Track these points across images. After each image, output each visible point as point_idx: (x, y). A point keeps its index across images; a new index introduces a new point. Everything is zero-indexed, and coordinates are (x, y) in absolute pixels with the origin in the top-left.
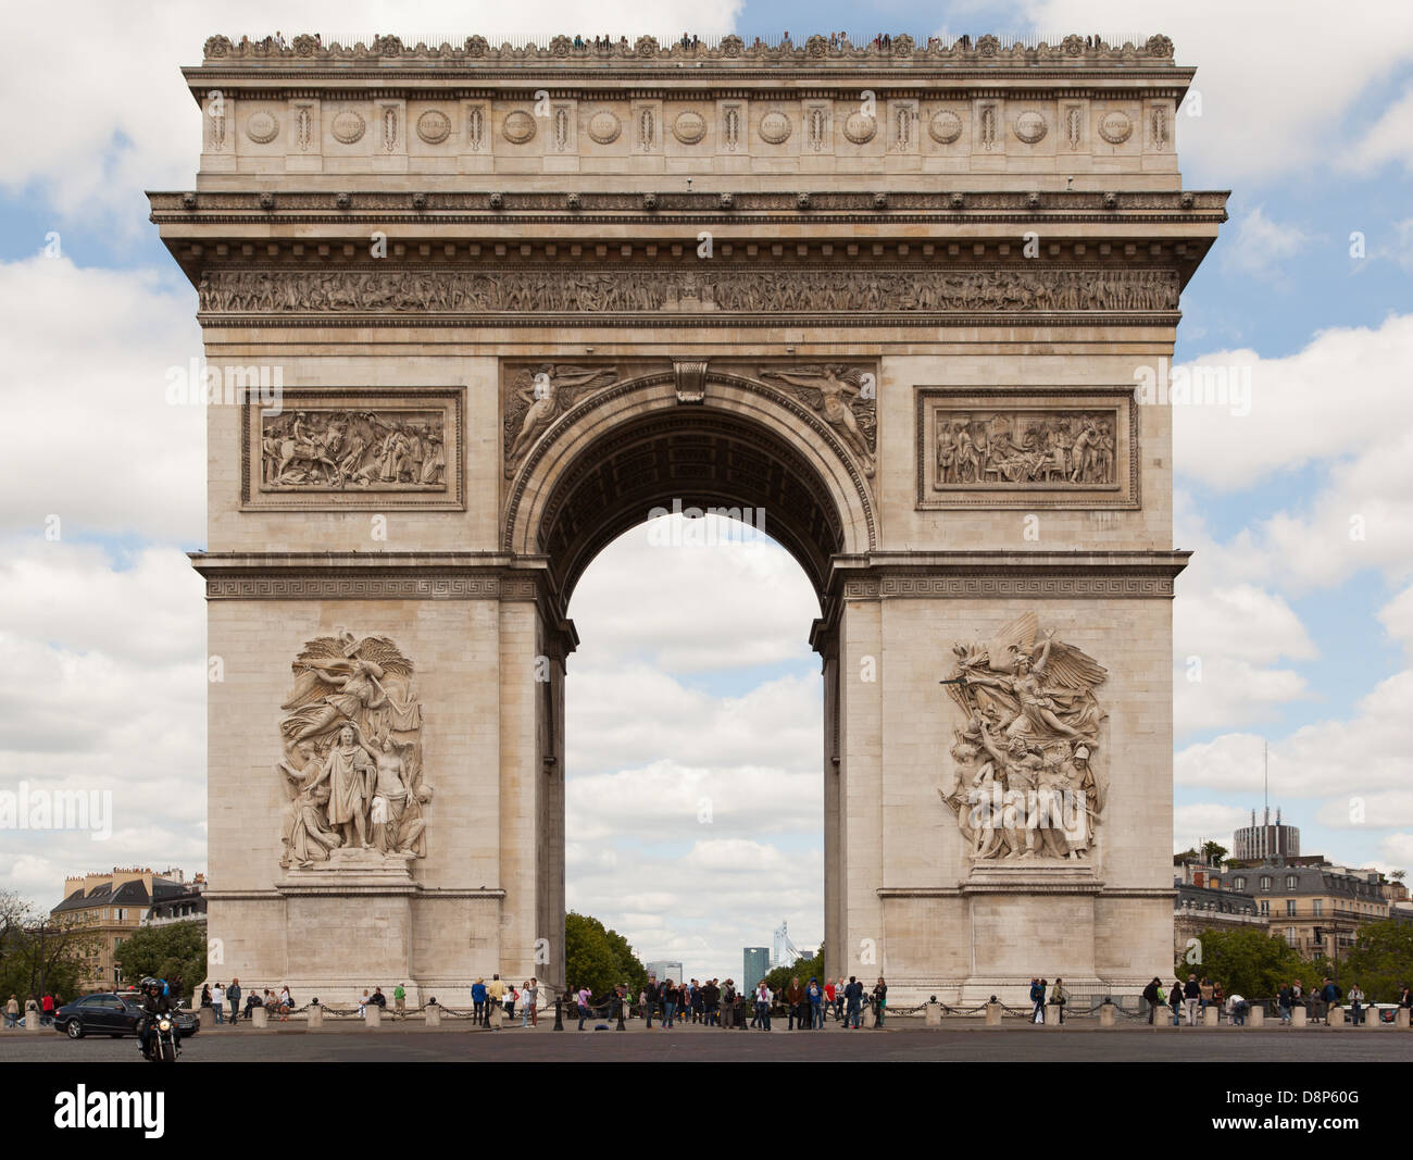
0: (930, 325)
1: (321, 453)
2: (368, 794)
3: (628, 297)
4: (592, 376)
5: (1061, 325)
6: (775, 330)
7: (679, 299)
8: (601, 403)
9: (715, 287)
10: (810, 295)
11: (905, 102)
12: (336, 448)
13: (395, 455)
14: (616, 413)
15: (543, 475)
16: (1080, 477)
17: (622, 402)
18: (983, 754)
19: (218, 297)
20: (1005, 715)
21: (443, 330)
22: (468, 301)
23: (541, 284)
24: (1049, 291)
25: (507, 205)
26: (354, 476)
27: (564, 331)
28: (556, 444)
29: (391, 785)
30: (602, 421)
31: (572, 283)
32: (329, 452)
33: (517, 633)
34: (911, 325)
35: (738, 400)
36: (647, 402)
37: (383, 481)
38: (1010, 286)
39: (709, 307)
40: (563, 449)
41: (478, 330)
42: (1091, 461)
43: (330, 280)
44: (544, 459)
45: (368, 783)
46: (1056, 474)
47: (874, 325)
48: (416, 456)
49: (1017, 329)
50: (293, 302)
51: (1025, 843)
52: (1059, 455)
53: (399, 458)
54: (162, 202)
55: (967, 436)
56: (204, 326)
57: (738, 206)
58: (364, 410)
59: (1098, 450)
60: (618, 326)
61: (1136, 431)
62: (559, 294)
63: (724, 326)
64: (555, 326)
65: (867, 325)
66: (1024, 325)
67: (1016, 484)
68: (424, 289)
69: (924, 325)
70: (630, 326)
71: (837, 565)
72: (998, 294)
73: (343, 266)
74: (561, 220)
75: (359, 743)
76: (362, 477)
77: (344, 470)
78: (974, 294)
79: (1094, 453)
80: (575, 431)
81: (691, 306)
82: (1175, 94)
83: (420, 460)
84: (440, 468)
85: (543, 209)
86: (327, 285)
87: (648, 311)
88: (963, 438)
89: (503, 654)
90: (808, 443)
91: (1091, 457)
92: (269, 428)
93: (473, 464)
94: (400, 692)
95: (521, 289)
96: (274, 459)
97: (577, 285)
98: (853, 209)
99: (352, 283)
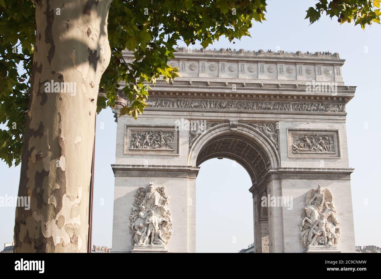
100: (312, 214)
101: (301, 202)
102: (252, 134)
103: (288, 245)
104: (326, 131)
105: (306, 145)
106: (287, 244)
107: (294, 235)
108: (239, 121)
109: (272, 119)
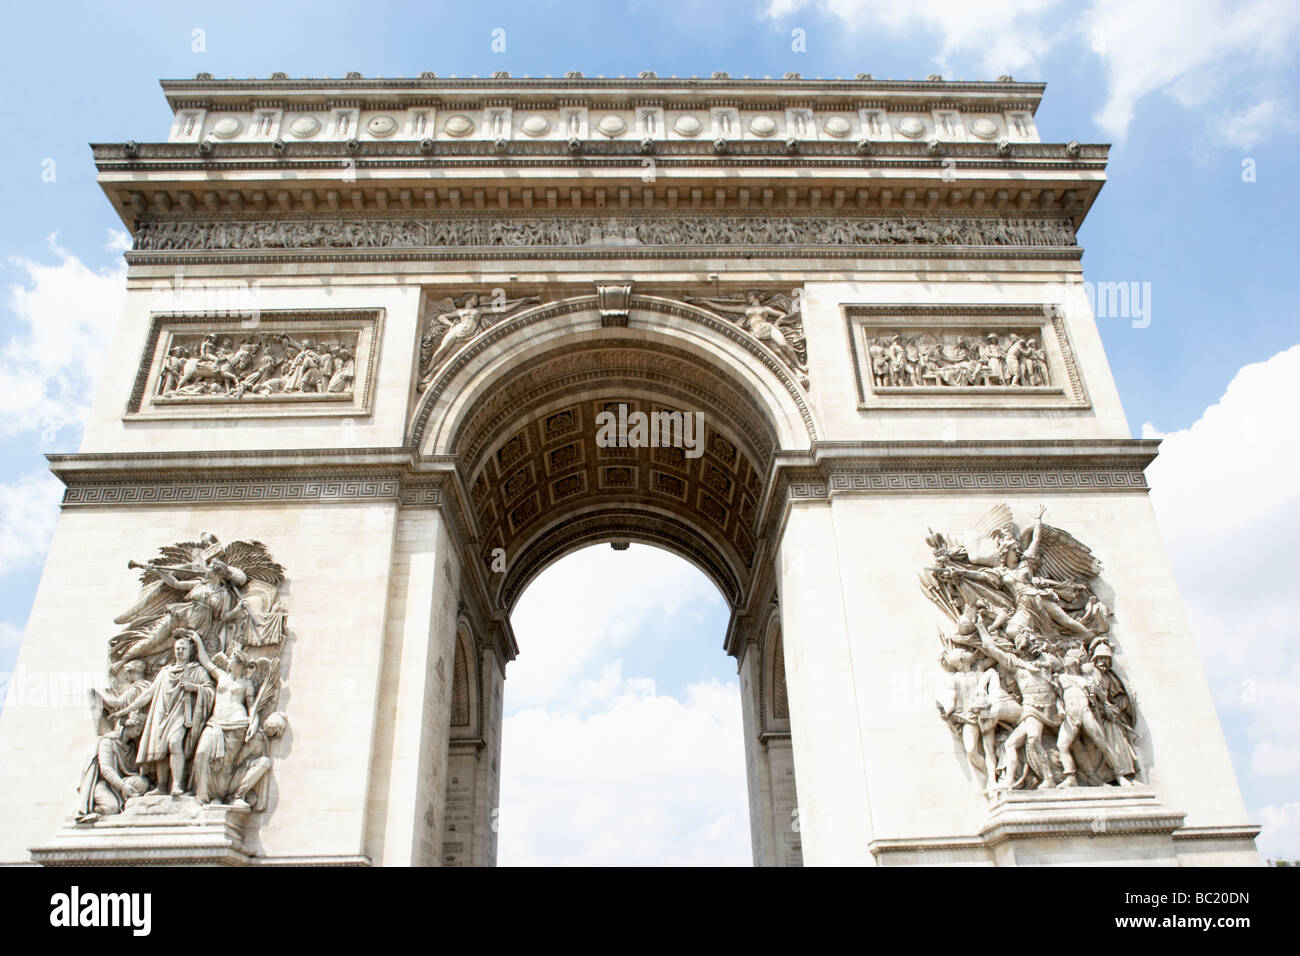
0: (848, 257)
1: (224, 368)
2: (194, 724)
3: (552, 236)
4: (517, 304)
5: (973, 258)
6: (697, 261)
7: (602, 238)
8: (523, 326)
9: (637, 229)
10: (729, 234)
11: (801, 110)
12: (241, 365)
13: (302, 368)
14: (538, 335)
15: (460, 389)
16: (1019, 382)
17: (545, 325)
18: (981, 659)
19: (151, 242)
20: (1000, 614)
21: (368, 264)
22: (395, 240)
23: (468, 229)
24: (955, 232)
25: (437, 152)
26: (254, 388)
27: (488, 263)
28: (475, 361)
29: (229, 711)
30: (523, 341)
31: (498, 226)
32: (234, 368)
33: (416, 541)
34: (830, 257)
35: (664, 322)
36: (571, 326)
37: (286, 392)
38: (918, 228)
39: (632, 242)
40: (481, 366)
41: (403, 263)
42: (1027, 371)
43: (264, 228)
44: (461, 374)
45: (198, 709)
46: (995, 381)
47: (794, 257)
48: (325, 369)
49: (932, 261)
50: (223, 243)
51: (1062, 768)
52: (994, 364)
53: (306, 370)
54: (105, 153)
55: (899, 348)
56: (131, 263)
57: (658, 151)
58: (278, 332)
59: (1032, 359)
60: (542, 258)
61: (1067, 341)
62: (487, 235)
63: (647, 257)
64: (480, 258)
65: (787, 257)
66: (937, 257)
67: (956, 387)
68: (354, 233)
69: (842, 257)
70: (555, 258)
71: (779, 462)
72: (909, 234)
73: (279, 217)
74: (489, 165)
75: (198, 661)
76: (264, 388)
77: (247, 382)
78: (885, 235)
79: (1029, 362)
80: (495, 350)
81: (614, 242)
82: (1030, 106)
83: (329, 374)
84: (349, 380)
85: (471, 155)
86: (260, 232)
87: (573, 246)
88: (895, 350)
89: (398, 564)
90: (736, 358)
91: (1026, 365)
92: (177, 348)
93: (385, 375)
94: (264, 602)
95: (449, 232)
96: (174, 375)
97: (503, 228)
98: (768, 155)
99: (284, 229)
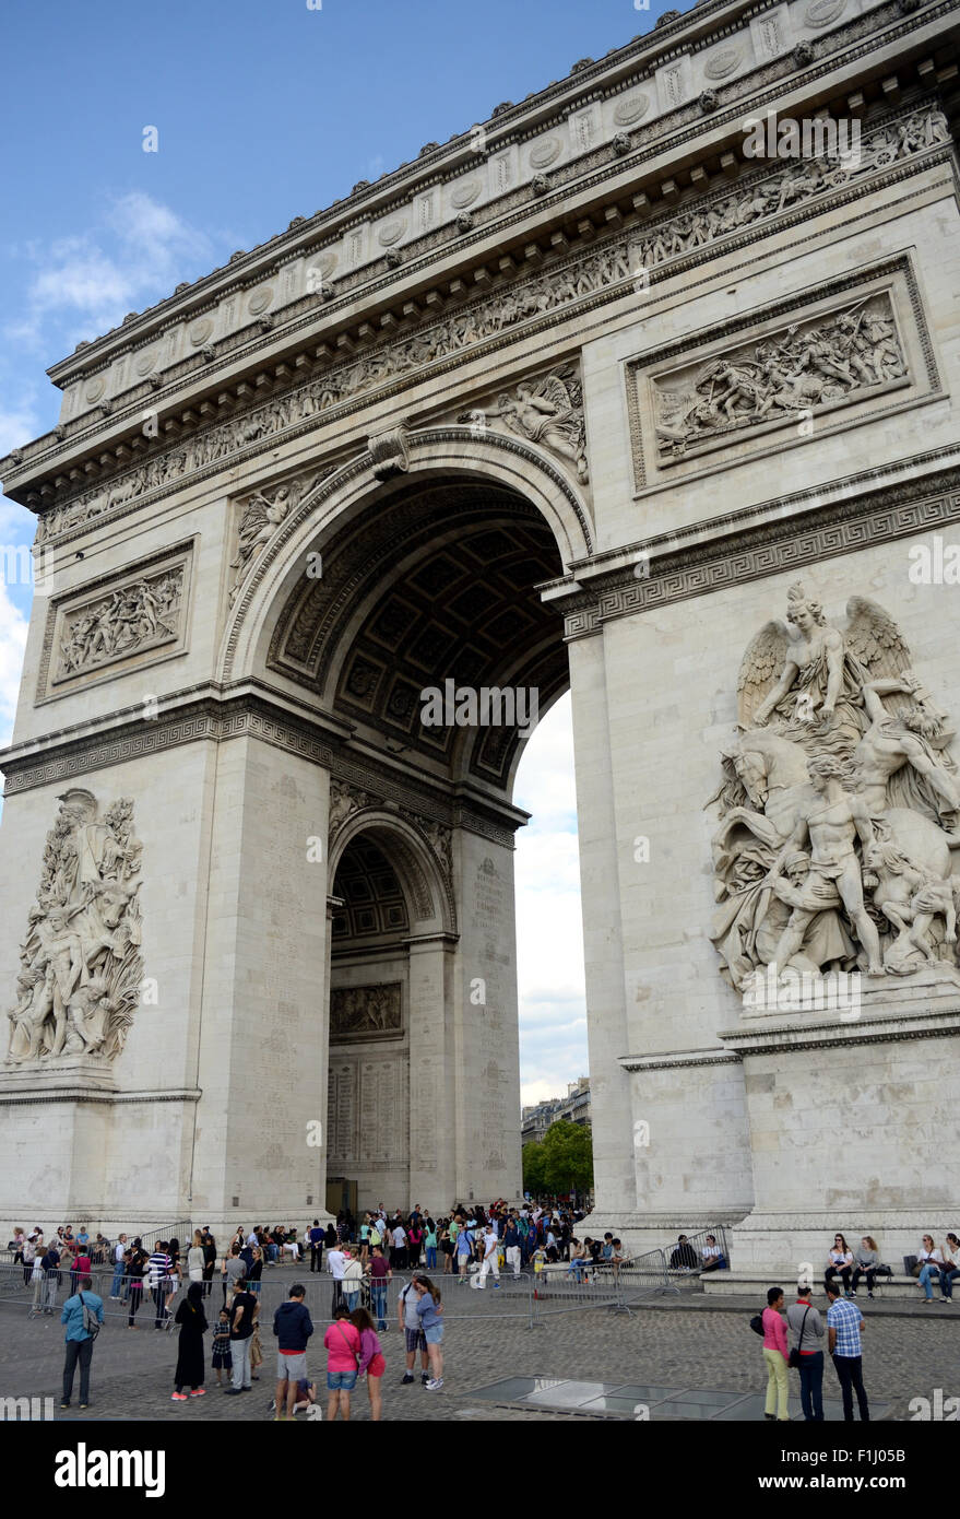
100: (771, 777)
101: (715, 720)
102: (472, 459)
103: (646, 1002)
104: (836, 287)
105: (728, 404)
106: (639, 999)
107: (685, 936)
108: (411, 422)
109: (545, 351)
